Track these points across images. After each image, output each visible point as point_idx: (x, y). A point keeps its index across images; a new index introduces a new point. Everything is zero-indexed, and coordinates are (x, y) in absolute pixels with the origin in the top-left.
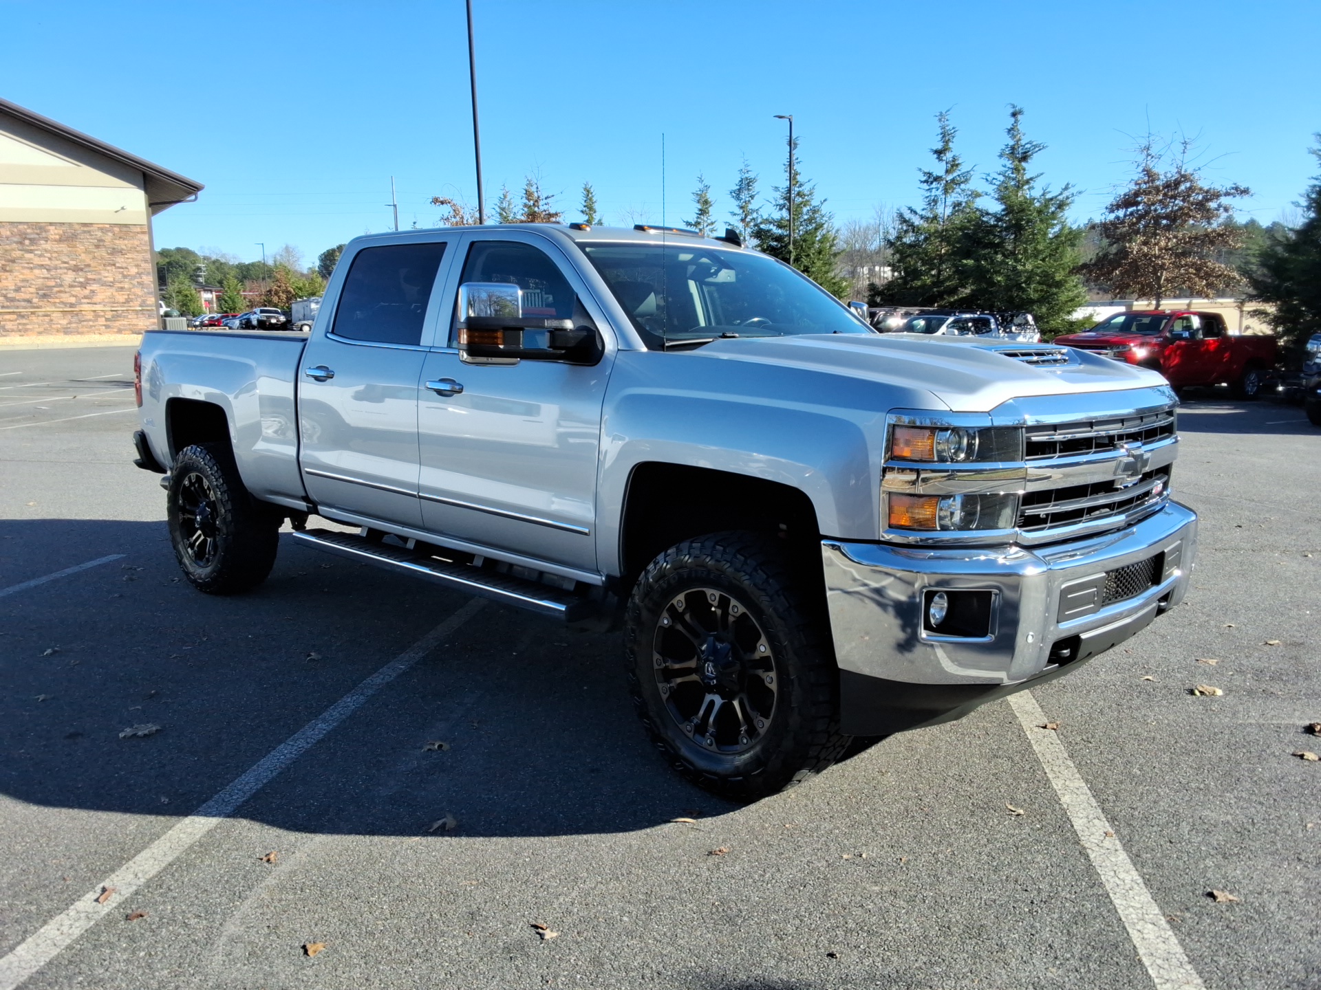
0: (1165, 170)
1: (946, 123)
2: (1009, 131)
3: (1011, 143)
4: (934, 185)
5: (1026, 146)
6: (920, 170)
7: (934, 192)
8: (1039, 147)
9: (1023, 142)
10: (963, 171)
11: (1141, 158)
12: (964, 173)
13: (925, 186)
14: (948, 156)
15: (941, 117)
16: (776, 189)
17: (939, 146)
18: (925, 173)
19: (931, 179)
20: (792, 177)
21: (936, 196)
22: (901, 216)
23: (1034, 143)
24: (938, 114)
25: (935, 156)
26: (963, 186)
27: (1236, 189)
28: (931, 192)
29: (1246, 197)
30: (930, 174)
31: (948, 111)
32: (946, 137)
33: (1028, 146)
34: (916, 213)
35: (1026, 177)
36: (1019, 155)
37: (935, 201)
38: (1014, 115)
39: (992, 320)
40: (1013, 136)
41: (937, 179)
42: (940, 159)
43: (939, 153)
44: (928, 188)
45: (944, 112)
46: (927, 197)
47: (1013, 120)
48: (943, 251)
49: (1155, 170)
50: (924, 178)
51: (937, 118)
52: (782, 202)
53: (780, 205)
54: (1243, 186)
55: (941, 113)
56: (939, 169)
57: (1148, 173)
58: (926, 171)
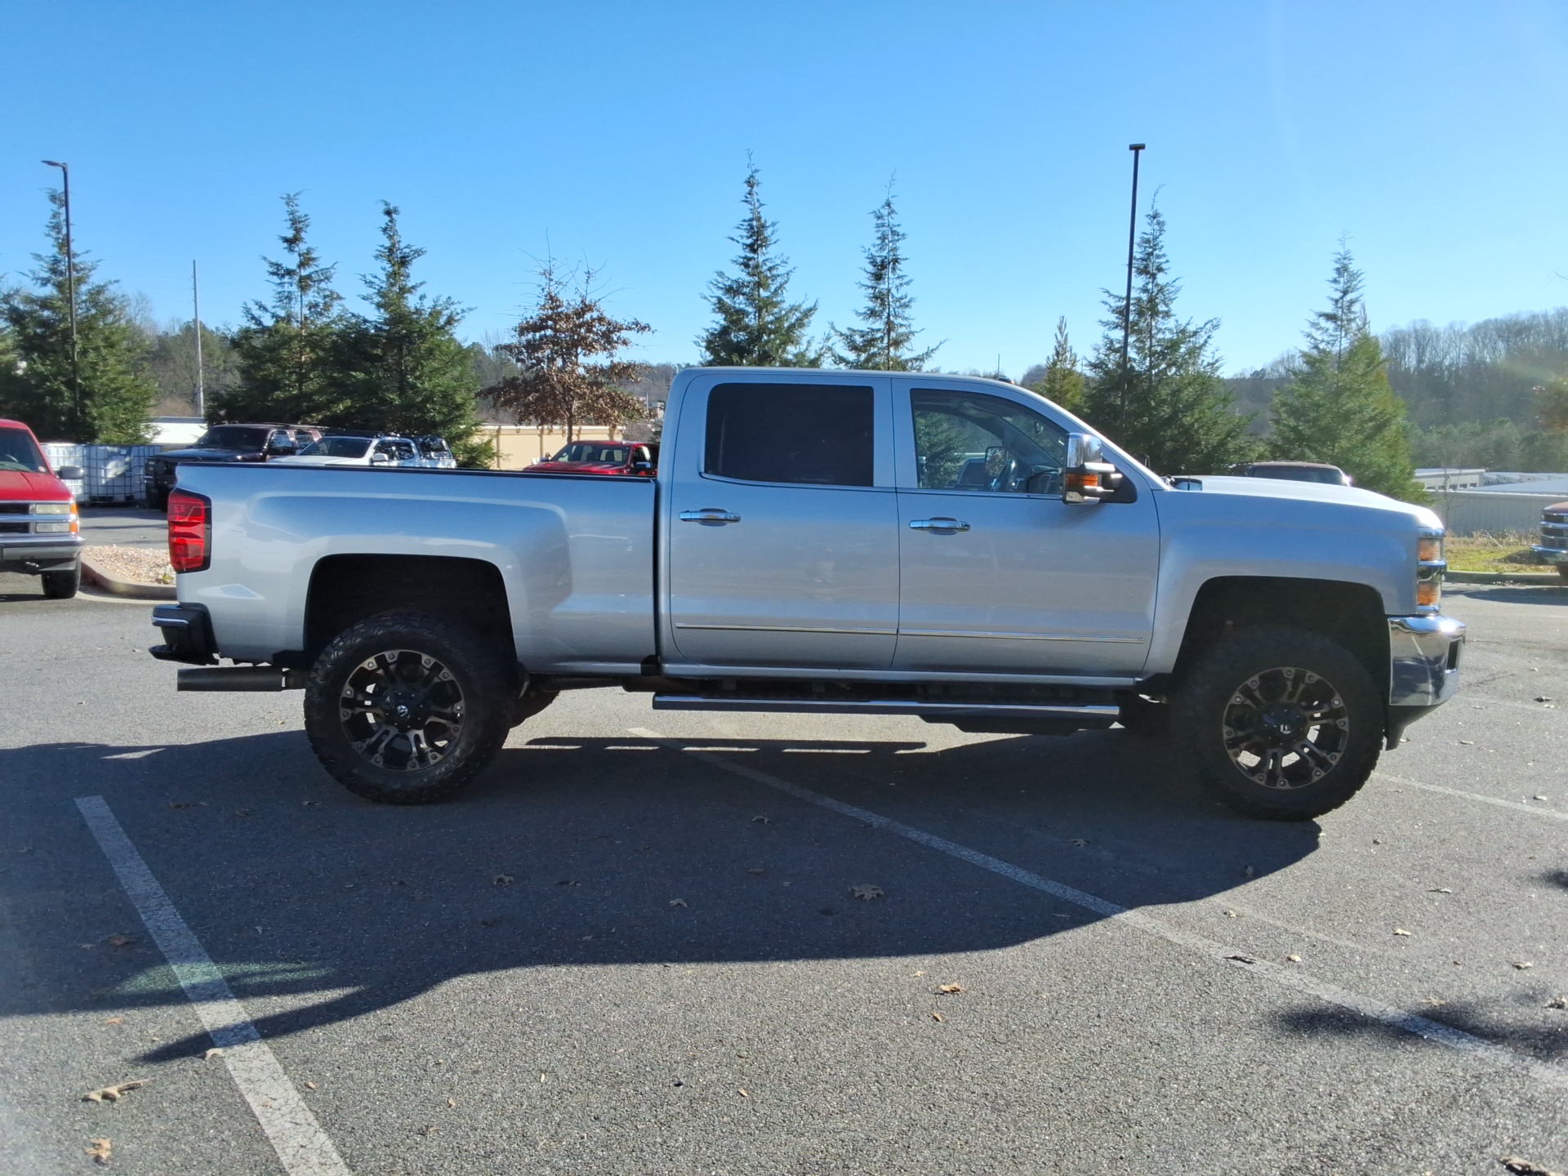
0: (569, 299)
1: (296, 208)
2: (385, 230)
3: (388, 244)
4: (286, 279)
5: (405, 250)
6: (265, 259)
7: (287, 288)
8: (419, 253)
9: (402, 245)
10: (321, 267)
11: (544, 281)
12: (322, 270)
13: (276, 279)
14: (302, 247)
15: (289, 201)
16: (38, 257)
17: (290, 234)
18: (272, 264)
19: (279, 271)
20: (65, 244)
21: (289, 292)
22: (248, 311)
23: (413, 248)
24: (285, 196)
25: (286, 245)
26: (323, 285)
27: (637, 324)
28: (283, 287)
29: (646, 333)
30: (278, 265)
31: (297, 194)
32: (297, 224)
33: (407, 250)
34: (266, 310)
35: (410, 284)
36: (398, 260)
37: (289, 298)
38: (388, 213)
39: (413, 445)
40: (390, 237)
41: (290, 273)
42: (291, 250)
43: (291, 242)
44: (279, 281)
45: (292, 195)
46: (279, 293)
47: (387, 218)
48: (303, 359)
49: (560, 297)
50: (273, 269)
51: (284, 201)
52: (46, 275)
53: (43, 279)
54: (643, 322)
55: (289, 195)
56: (291, 261)
57: (552, 298)
58: (274, 261)
